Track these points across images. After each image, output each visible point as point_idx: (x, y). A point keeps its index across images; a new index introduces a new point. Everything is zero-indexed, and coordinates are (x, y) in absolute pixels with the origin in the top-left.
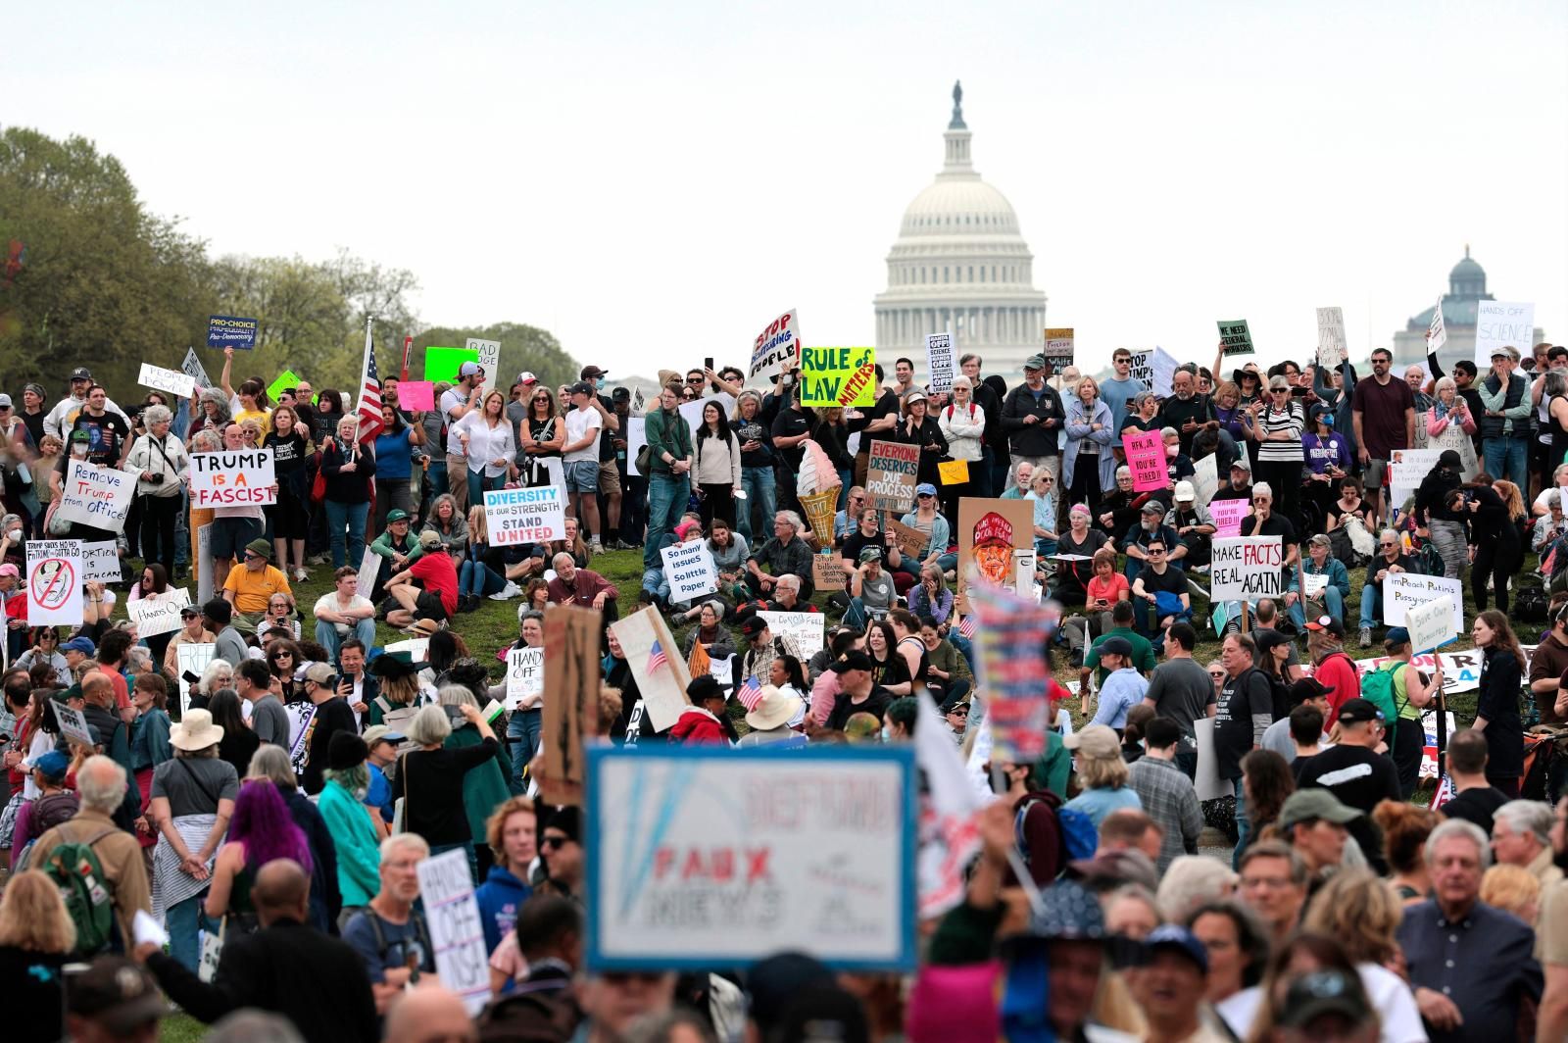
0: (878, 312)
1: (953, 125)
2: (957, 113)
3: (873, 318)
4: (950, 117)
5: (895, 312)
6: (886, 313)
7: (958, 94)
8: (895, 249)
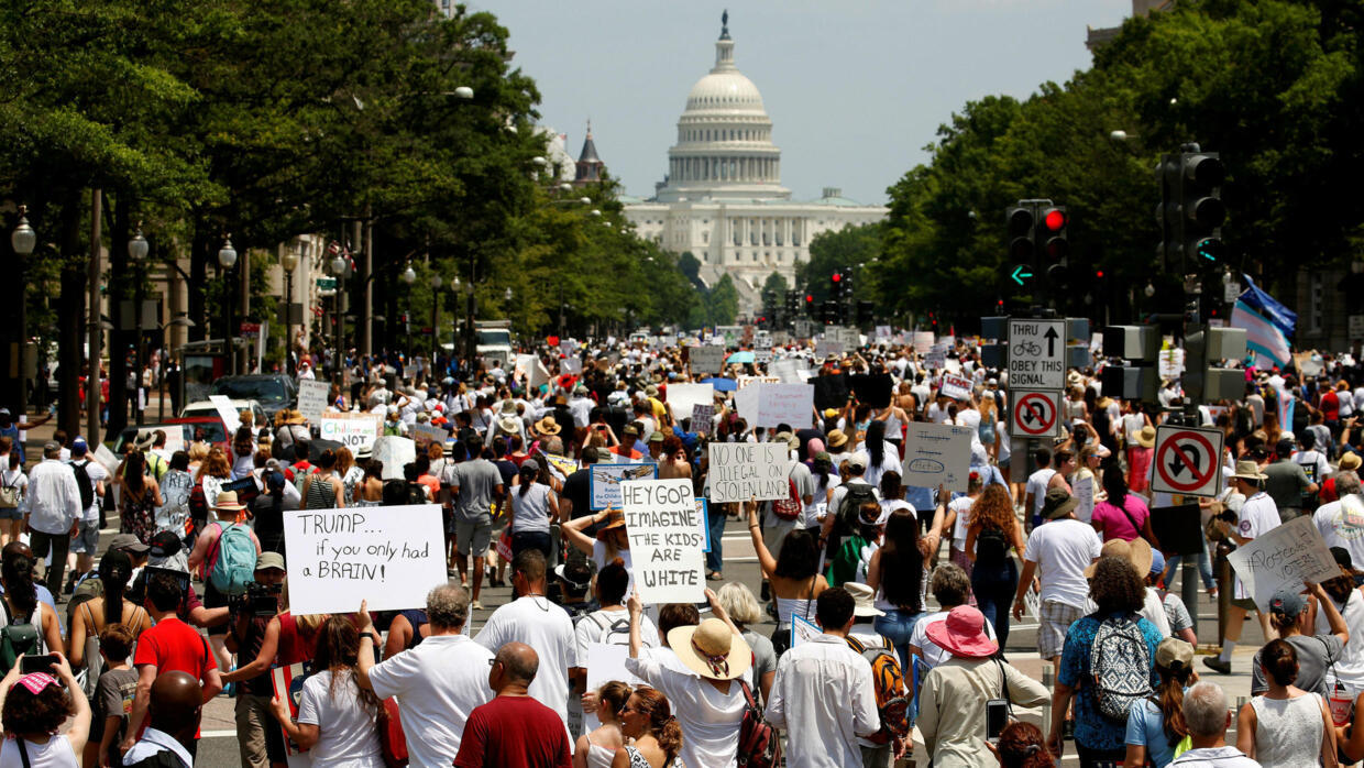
0: (671, 159)
1: (722, 38)
2: (725, 31)
3: (667, 163)
4: (720, 32)
5: (682, 159)
6: (676, 159)
7: (725, 18)
8: (683, 118)
